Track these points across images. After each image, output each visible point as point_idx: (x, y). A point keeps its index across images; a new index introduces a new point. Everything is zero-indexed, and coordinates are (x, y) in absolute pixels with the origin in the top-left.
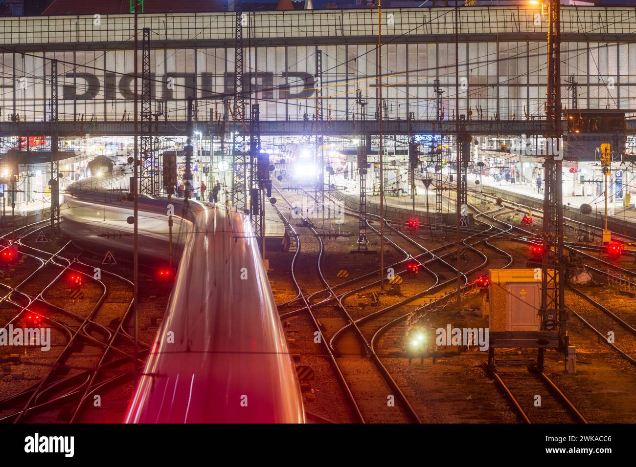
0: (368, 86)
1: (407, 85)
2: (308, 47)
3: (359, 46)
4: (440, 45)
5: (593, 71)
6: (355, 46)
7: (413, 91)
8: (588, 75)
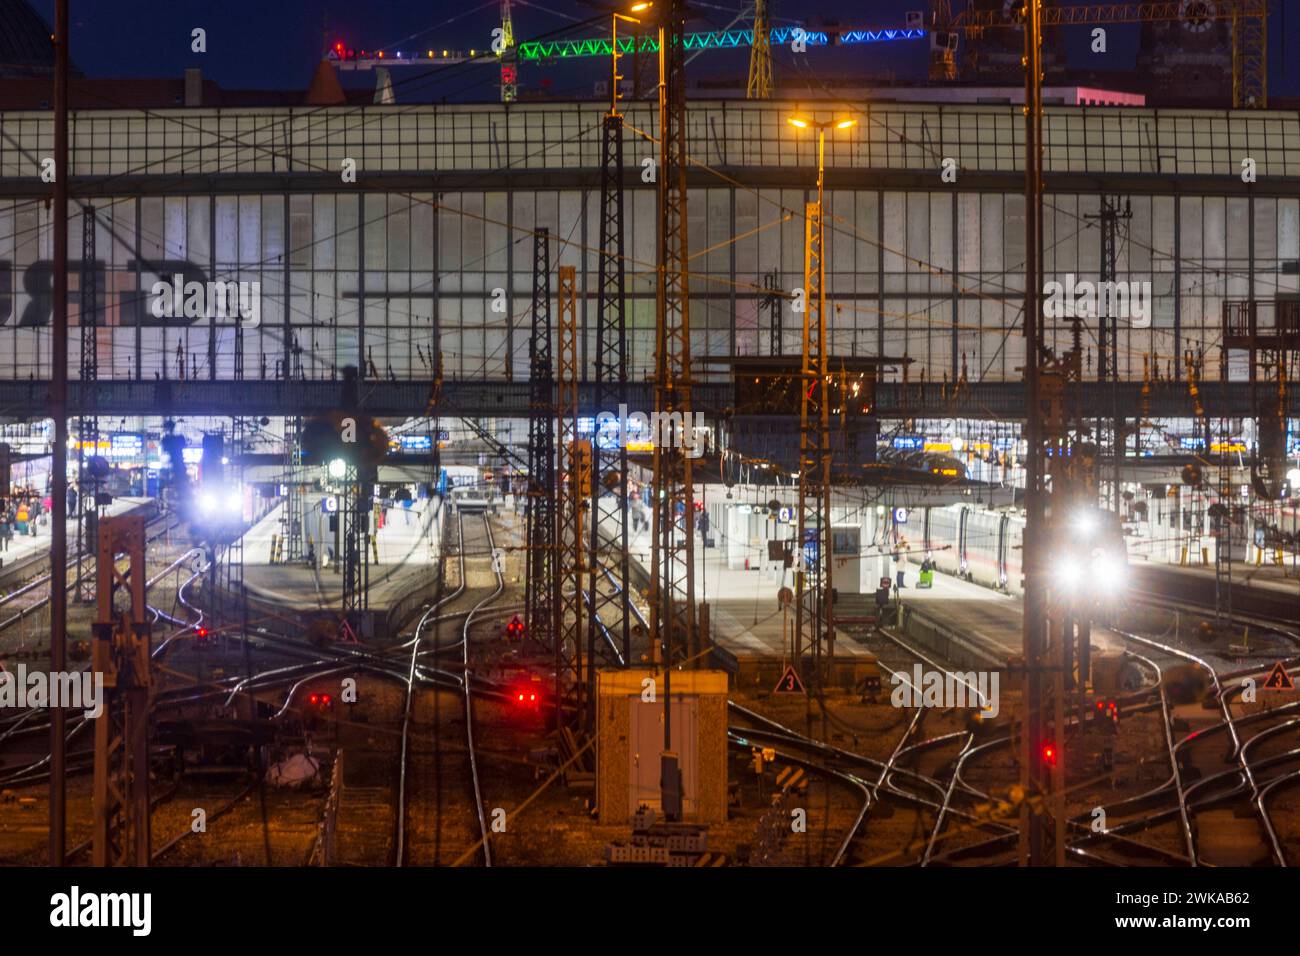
0: (340, 295)
1: (436, 295)
2: (191, 199)
3: (317, 197)
4: (517, 195)
5: (894, 263)
6: (307, 197)
7: (449, 310)
8: (881, 273)
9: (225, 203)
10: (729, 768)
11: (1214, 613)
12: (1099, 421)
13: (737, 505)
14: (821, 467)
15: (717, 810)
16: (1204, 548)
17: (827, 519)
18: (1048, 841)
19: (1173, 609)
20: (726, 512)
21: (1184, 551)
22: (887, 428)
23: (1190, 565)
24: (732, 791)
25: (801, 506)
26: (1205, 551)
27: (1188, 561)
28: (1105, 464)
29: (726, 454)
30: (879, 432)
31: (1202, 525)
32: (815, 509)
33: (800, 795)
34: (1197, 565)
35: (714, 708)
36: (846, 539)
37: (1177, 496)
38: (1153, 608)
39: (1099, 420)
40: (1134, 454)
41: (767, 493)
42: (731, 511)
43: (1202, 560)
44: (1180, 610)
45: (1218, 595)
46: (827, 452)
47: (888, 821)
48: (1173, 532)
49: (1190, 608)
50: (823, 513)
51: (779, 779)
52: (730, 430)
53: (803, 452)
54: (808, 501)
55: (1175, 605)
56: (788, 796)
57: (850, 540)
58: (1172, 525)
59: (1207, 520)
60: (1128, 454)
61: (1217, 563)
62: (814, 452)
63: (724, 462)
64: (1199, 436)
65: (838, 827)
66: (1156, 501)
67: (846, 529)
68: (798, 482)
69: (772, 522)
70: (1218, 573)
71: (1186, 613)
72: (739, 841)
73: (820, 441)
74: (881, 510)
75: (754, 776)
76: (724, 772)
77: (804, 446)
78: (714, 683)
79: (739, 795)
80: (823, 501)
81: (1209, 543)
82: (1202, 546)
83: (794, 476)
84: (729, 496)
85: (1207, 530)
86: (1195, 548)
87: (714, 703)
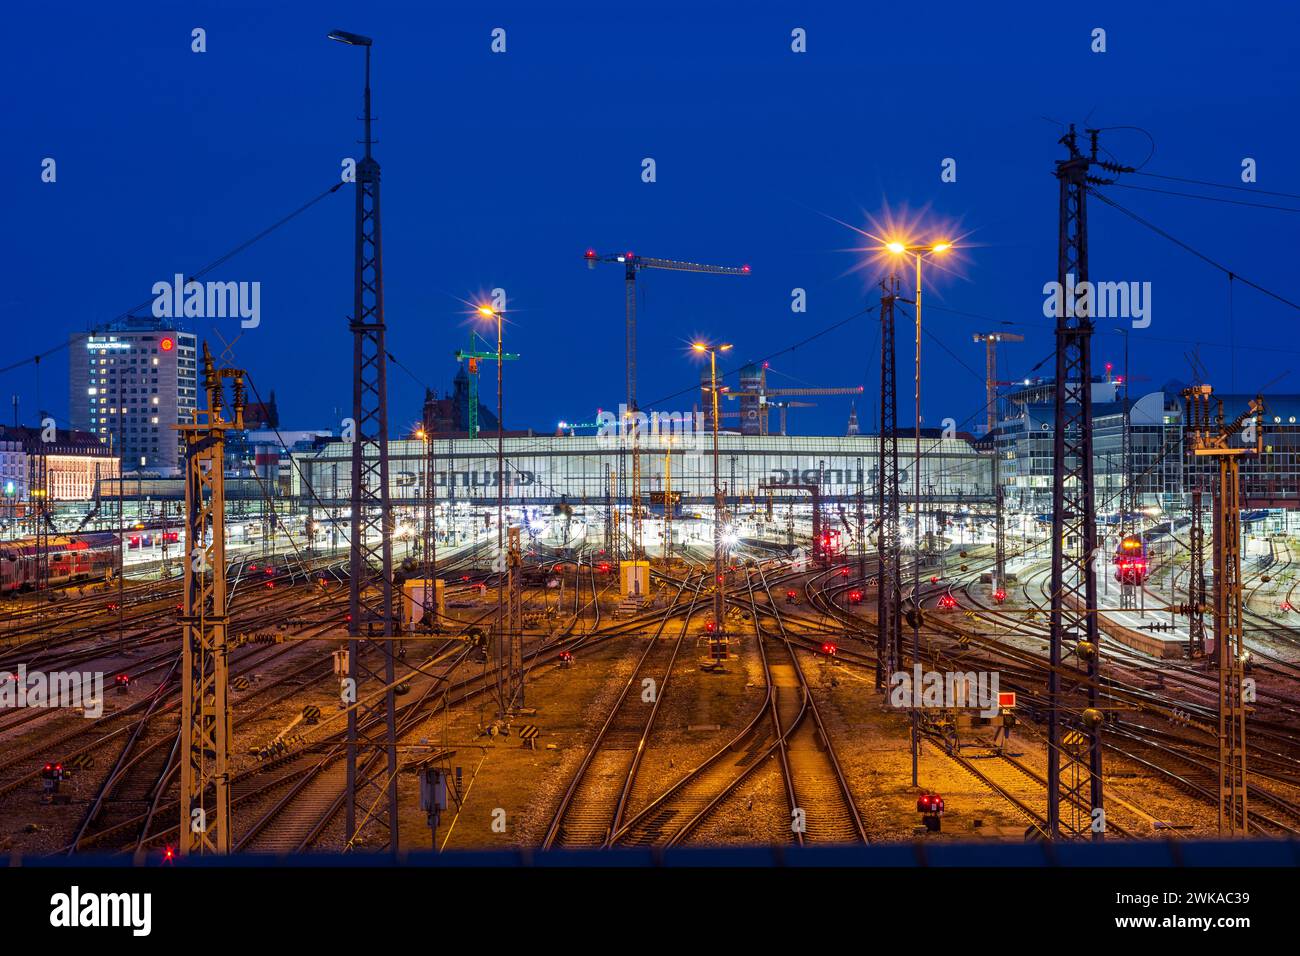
0: (563, 478)
1: (584, 478)
2: (530, 457)
4: (602, 456)
5: (686, 470)
6: (555, 457)
7: (587, 482)
8: (683, 473)
9: (537, 458)
11: (757, 547)
13: (651, 524)
14: (670, 516)
15: (647, 592)
17: (671, 527)
19: (747, 546)
20: (648, 526)
21: (750, 534)
23: (751, 537)
24: (650, 588)
25: (665, 524)
28: (733, 515)
29: (649, 513)
30: (682, 508)
32: (668, 525)
37: (749, 521)
38: (743, 546)
39: (731, 505)
40: (739, 512)
41: (658, 522)
43: (754, 536)
45: (758, 543)
46: (671, 512)
49: (751, 546)
51: (661, 585)
52: (651, 508)
53: (666, 512)
57: (676, 532)
58: (747, 528)
59: (755, 527)
61: (757, 536)
64: (753, 508)
66: (744, 523)
67: (675, 529)
69: (659, 528)
70: (758, 539)
72: (652, 599)
73: (669, 510)
74: (683, 525)
75: (655, 585)
76: (649, 584)
78: (647, 564)
80: (670, 523)
81: (756, 532)
83: (664, 518)
84: (649, 522)
87: (646, 568)
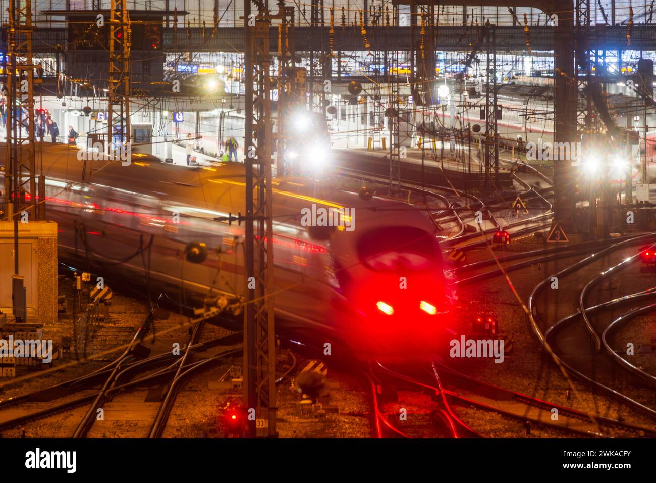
10: (59, 286)
11: (387, 181)
12: (312, 54)
13: (70, 110)
14: (123, 85)
15: (50, 314)
16: (383, 139)
17: (128, 119)
18: (264, 334)
19: (361, 178)
20: (63, 115)
21: (370, 140)
22: (171, 58)
23: (374, 150)
24: (61, 301)
25: (111, 111)
26: (384, 140)
27: (372, 146)
28: (315, 81)
29: (62, 76)
30: (165, 61)
31: (383, 122)
32: (119, 113)
33: (106, 304)
34: (379, 149)
35: (48, 247)
36: (143, 132)
37: (366, 103)
38: (348, 178)
39: (312, 52)
40: (337, 75)
42: (66, 114)
43: (382, 146)
44: (366, 180)
45: (391, 169)
46: (127, 74)
47: (165, 321)
48: (363, 127)
49: (373, 178)
50: (124, 115)
51: (92, 293)
52: (65, 60)
53: (111, 74)
54: (115, 107)
55: (361, 176)
56: (97, 305)
57: (146, 134)
58: (362, 123)
59: (386, 119)
60: (333, 75)
61: (391, 147)
62: (119, 74)
63: (60, 82)
64: (379, 63)
65: (131, 326)
66: (352, 106)
67: (143, 126)
68: (108, 94)
69: (93, 121)
70: (392, 155)
71: (371, 181)
72: (64, 335)
73: (122, 67)
74: (166, 113)
75: (76, 291)
76: (55, 290)
77: (111, 70)
78: (49, 229)
79: (65, 304)
80: (124, 108)
82: (382, 137)
83: (106, 90)
84: (64, 104)
85: (386, 125)
86: (377, 138)
87: (48, 242)
